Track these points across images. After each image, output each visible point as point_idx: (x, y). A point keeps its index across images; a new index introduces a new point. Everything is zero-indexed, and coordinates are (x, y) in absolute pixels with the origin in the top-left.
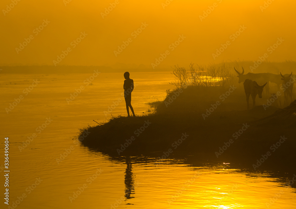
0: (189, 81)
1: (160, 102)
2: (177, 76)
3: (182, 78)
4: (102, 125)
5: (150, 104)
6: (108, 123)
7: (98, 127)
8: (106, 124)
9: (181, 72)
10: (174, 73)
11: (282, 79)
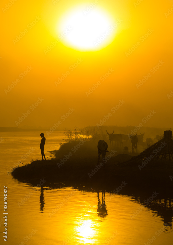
0: (74, 138)
1: (56, 150)
2: (66, 135)
3: (70, 137)
4: (26, 165)
5: (50, 152)
6: (30, 164)
7: (23, 167)
8: (29, 165)
9: (69, 132)
10: (65, 133)
11: (130, 138)
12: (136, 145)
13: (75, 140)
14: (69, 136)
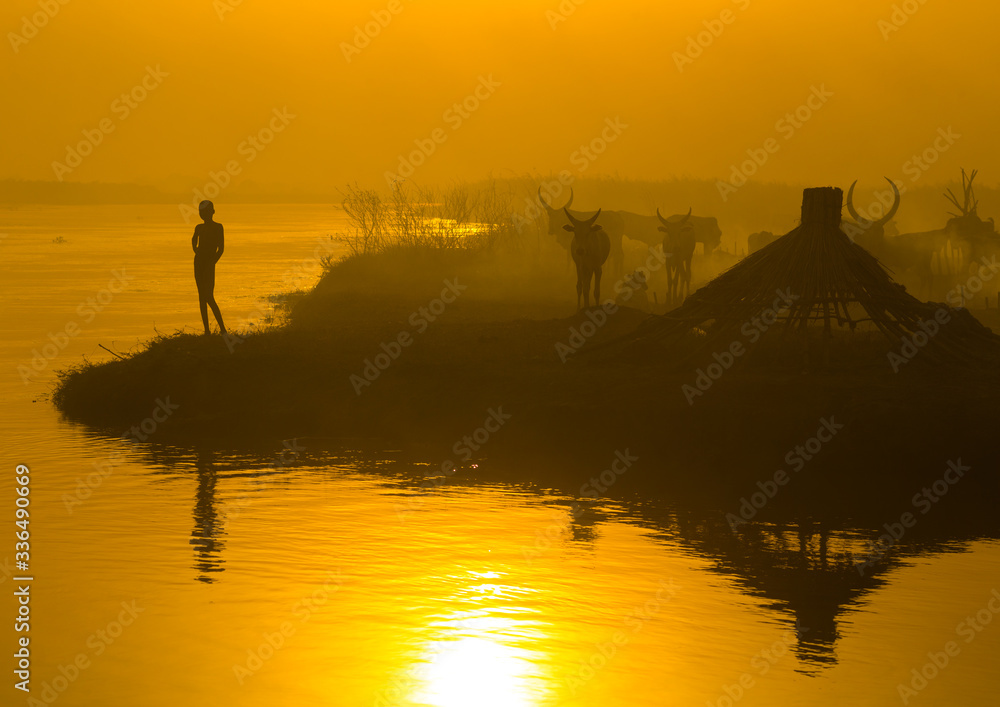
0: (391, 231)
2: (353, 217)
4: (125, 359)
6: (145, 352)
7: (112, 365)
8: (138, 357)
9: (366, 205)
10: (345, 208)
11: (661, 229)
12: (689, 265)
13: (395, 242)
14: (367, 223)
